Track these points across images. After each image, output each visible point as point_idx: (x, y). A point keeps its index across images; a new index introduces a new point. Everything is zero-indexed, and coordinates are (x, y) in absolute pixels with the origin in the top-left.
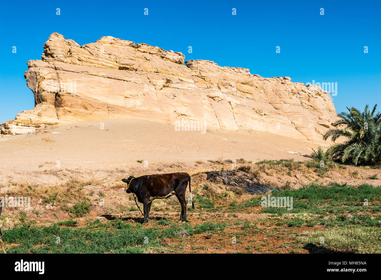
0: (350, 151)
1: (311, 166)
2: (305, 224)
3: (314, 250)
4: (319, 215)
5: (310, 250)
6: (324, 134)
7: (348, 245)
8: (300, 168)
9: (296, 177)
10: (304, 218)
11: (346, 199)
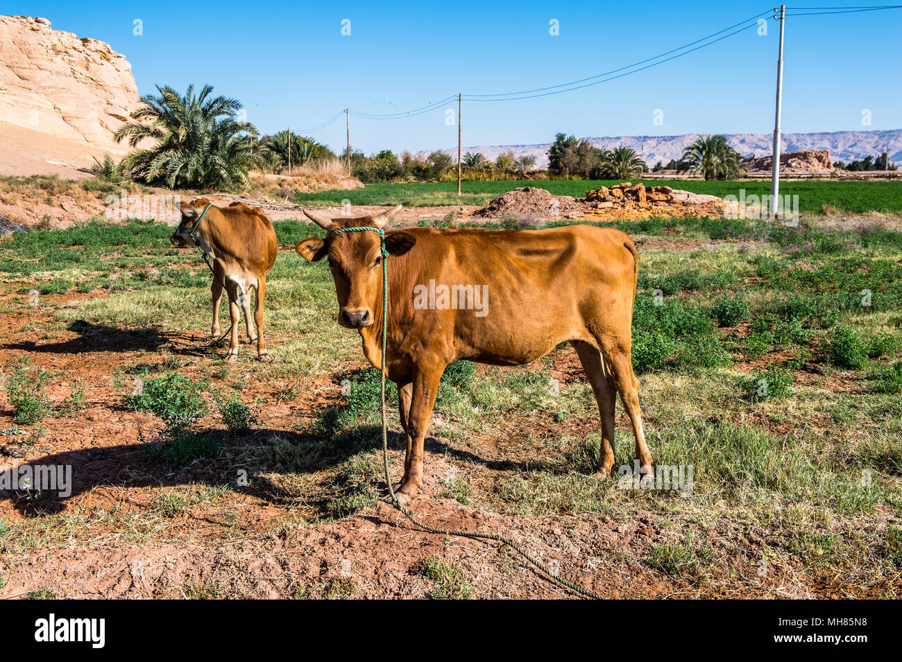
0: (161, 163)
1: (92, 188)
2: (74, 288)
3: (86, 331)
4: (101, 273)
5: (79, 331)
6: (116, 131)
7: (147, 319)
8: (70, 191)
9: (63, 208)
10: (72, 279)
11: (151, 244)
